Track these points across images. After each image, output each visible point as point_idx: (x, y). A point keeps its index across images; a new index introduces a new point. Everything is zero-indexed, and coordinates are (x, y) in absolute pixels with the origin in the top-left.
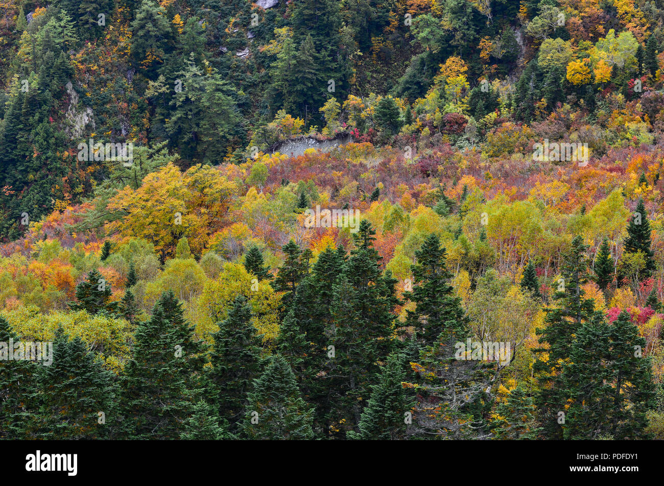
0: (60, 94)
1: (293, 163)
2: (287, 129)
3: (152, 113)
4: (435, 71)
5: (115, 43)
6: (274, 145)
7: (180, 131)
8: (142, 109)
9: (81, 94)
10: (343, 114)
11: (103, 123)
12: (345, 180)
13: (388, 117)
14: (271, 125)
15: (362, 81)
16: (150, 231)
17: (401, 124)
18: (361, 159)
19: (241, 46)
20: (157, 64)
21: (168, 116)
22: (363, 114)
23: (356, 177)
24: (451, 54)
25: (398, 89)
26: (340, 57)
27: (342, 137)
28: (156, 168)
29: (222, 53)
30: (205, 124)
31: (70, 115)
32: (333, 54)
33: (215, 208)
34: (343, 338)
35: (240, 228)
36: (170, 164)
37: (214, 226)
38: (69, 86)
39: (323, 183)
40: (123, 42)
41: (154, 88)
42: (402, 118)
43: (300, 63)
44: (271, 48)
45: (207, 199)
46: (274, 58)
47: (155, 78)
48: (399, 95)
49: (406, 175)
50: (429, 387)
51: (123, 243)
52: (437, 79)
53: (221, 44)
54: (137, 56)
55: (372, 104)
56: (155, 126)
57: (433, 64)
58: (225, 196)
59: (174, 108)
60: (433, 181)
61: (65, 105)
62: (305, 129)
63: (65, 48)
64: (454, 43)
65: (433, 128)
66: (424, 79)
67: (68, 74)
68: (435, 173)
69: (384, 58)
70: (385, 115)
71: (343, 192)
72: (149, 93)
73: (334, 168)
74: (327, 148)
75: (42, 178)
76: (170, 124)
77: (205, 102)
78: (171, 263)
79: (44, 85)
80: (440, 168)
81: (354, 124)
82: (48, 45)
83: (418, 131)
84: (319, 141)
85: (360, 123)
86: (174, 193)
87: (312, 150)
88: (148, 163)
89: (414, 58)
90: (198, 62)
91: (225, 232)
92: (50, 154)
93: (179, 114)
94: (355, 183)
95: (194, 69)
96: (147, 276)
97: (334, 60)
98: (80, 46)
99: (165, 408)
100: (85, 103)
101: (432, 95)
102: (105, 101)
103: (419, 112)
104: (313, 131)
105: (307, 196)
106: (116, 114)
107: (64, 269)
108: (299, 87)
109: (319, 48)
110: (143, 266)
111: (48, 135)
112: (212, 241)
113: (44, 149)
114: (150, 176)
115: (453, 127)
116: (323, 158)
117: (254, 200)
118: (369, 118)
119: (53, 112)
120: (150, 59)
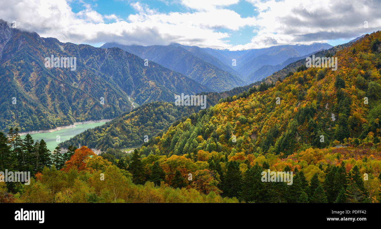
0: (295, 134)
1: (337, 149)
2: (337, 143)
3: (312, 138)
4: (367, 134)
5: (305, 125)
6: (334, 146)
7: (317, 142)
8: (310, 138)
9: (299, 134)
10: (348, 141)
11: (303, 139)
12: (347, 153)
13: (357, 142)
14: (334, 142)
15: (352, 135)
16: (307, 159)
17: (360, 144)
18: (351, 150)
19: (329, 127)
20: (313, 130)
21: (315, 139)
23: (349, 153)
24: (370, 131)
26: (348, 130)
27: (347, 145)
28: (308, 148)
29: (325, 128)
31: (297, 137)
32: (346, 130)
33: (319, 156)
34: (337, 183)
35: (323, 160)
36: (311, 148)
37: (319, 159)
38: (297, 132)
39: (343, 154)
40: (307, 125)
41: (313, 134)
42: (360, 142)
43: (340, 131)
44: (334, 128)
45: (318, 154)
46: (335, 130)
47: (312, 132)
48: (359, 138)
49: (360, 153)
50: (350, 195)
51: (302, 161)
52: (367, 136)
53: (325, 127)
54: (309, 128)
55: (353, 140)
56: (312, 141)
58: (321, 154)
59: (316, 138)
60: (365, 155)
61: (296, 136)
62: (340, 143)
63: (296, 126)
64: (371, 129)
65: (366, 145)
66: (365, 135)
67: (296, 130)
68: (366, 153)
69: (357, 131)
70: (356, 142)
71: (347, 155)
72: (311, 135)
73: (345, 151)
74: (344, 147)
75: (292, 148)
78: (310, 165)
79: (292, 132)
81: (350, 143)
82: (293, 125)
83: (363, 145)
85: (351, 143)
86: (311, 153)
87: (341, 147)
89: (363, 131)
90: (320, 130)
91: (320, 161)
92: (293, 144)
93: (317, 139)
94: (349, 154)
95: (320, 131)
96: (305, 167)
98: (299, 125)
99: (297, 192)
100: (299, 136)
101: (366, 138)
102: (303, 135)
103: (363, 142)
104: (342, 144)
105: (339, 156)
106: (305, 138)
107: (290, 164)
108: (340, 135)
109: (344, 129)
110: (305, 166)
111: (293, 141)
112: (318, 162)
115: (370, 145)
116: (343, 149)
117: (328, 155)
118: (353, 142)
119: (294, 137)
120: (311, 129)
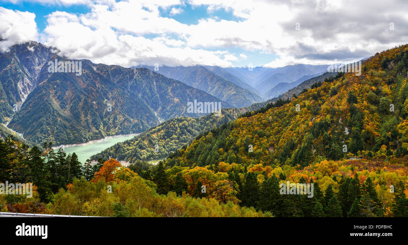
0: (311, 146)
1: (351, 162)
2: (351, 155)
3: (327, 151)
4: (380, 147)
5: (320, 139)
6: (348, 158)
7: (331, 154)
8: (325, 150)
9: (314, 147)
10: (361, 154)
11: (318, 152)
12: (361, 165)
13: (370, 155)
14: (348, 155)
15: (366, 148)
16: (322, 171)
17: (373, 156)
18: (365, 162)
19: (343, 141)
20: (327, 143)
21: (329, 152)
22: (365, 154)
23: (363, 165)
24: (383, 144)
25: (372, 150)
26: (361, 143)
27: (361, 158)
28: (323, 160)
29: (339, 142)
30: (336, 153)
31: (312, 150)
32: (360, 143)
33: (334, 168)
34: (351, 194)
35: (338, 172)
36: (326, 160)
37: (333, 171)
38: (312, 145)
39: (357, 166)
40: (321, 139)
41: (327, 147)
42: (373, 155)
43: (353, 144)
44: (348, 141)
45: (332, 166)
46: (349, 143)
47: (327, 145)
48: (373, 151)
49: (373, 166)
50: (363, 206)
51: (317, 172)
52: (380, 149)
53: (339, 140)
54: (324, 141)
55: (367, 152)
56: (327, 153)
57: (380, 146)
58: (335, 166)
59: (330, 150)
60: (379, 167)
61: (311, 148)
62: (354, 156)
63: (311, 139)
64: (384, 142)
65: (379, 158)
66: (378, 148)
67: (312, 143)
68: (379, 166)
69: (370, 144)
70: (369, 154)
71: (361, 167)
72: (326, 147)
73: (359, 163)
74: (358, 159)
75: (307, 160)
76: (330, 153)
77: (336, 149)
78: (325, 177)
79: (308, 145)
80: (380, 165)
81: (363, 155)
82: (308, 138)
83: (376, 158)
84: (357, 158)
85: (365, 155)
86: (326, 165)
87: (355, 159)
88: (322, 159)
89: (376, 144)
90: (335, 143)
91: (335, 172)
92: (309, 156)
93: (331, 151)
94: (363, 166)
95: (334, 144)
96: (321, 178)
97: (360, 144)
98: (314, 139)
99: (313, 202)
100: (315, 148)
101: (379, 151)
102: (318, 148)
103: (376, 154)
104: (356, 156)
105: (353, 168)
106: (320, 150)
107: (306, 176)
108: (354, 148)
109: (357, 142)
110: (320, 177)
111: (308, 153)
112: (333, 174)
113: (308, 155)
114: (322, 161)
115: (384, 157)
116: (357, 161)
117: (343, 167)
118: (367, 155)
119: (309, 149)
120: (326, 142)
